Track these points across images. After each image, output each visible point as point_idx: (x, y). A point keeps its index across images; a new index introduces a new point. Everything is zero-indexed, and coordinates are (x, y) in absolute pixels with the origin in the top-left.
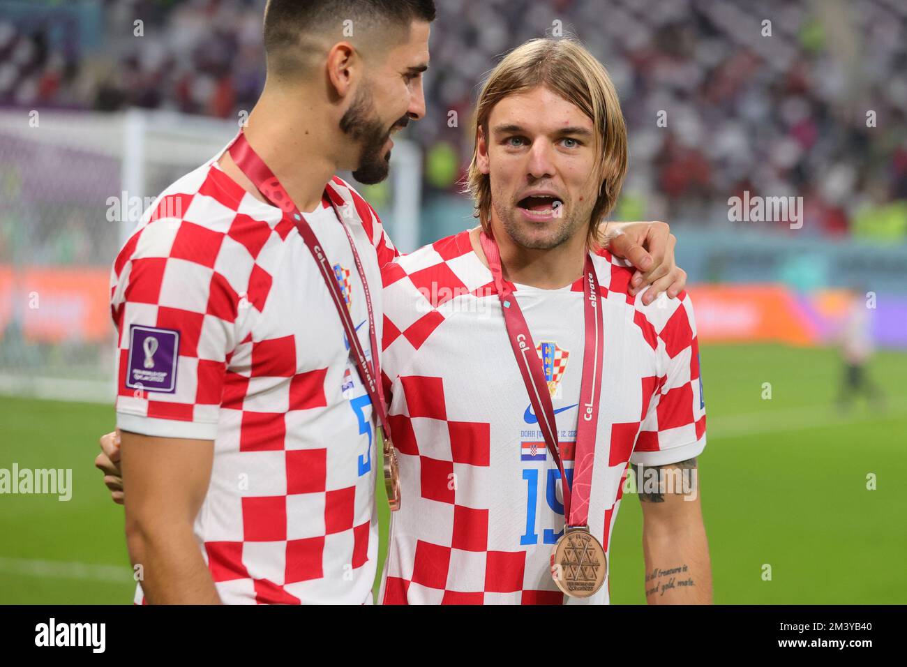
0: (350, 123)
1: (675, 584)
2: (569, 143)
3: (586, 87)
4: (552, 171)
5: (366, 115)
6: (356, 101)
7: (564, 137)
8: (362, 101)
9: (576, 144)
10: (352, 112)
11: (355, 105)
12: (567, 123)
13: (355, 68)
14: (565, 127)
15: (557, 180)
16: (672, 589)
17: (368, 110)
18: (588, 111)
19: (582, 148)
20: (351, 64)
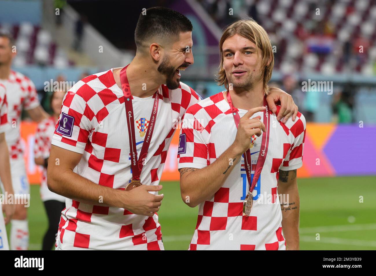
0: (161, 69)
1: (291, 208)
2: (248, 53)
3: (252, 33)
4: (242, 62)
5: (167, 65)
6: (163, 61)
7: (245, 51)
8: (165, 62)
9: (250, 53)
10: (162, 65)
11: (163, 63)
12: (245, 45)
13: (161, 51)
14: (245, 47)
15: (244, 66)
16: (290, 210)
17: (168, 64)
18: (253, 41)
19: (253, 54)
20: (159, 50)
